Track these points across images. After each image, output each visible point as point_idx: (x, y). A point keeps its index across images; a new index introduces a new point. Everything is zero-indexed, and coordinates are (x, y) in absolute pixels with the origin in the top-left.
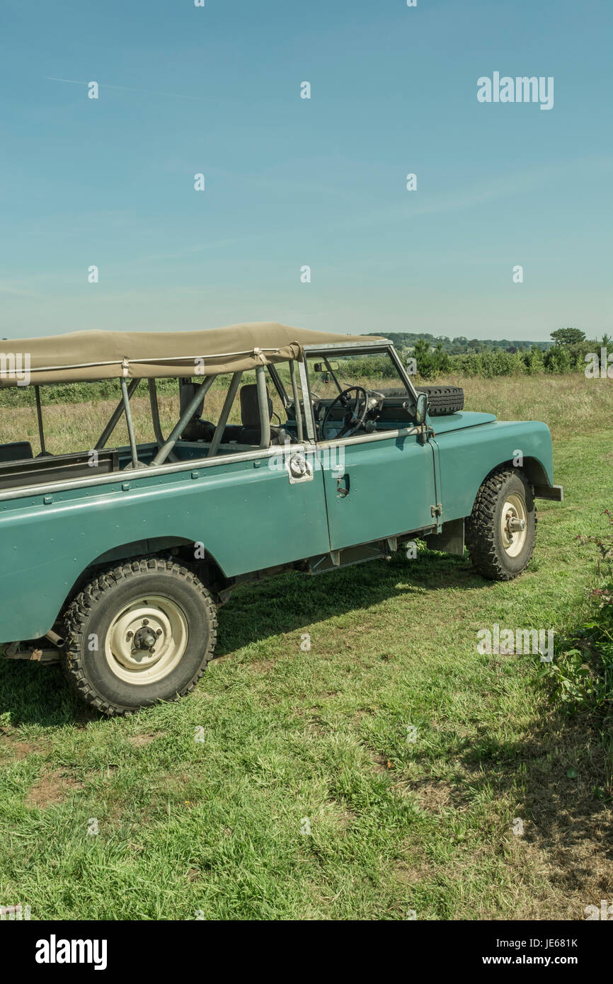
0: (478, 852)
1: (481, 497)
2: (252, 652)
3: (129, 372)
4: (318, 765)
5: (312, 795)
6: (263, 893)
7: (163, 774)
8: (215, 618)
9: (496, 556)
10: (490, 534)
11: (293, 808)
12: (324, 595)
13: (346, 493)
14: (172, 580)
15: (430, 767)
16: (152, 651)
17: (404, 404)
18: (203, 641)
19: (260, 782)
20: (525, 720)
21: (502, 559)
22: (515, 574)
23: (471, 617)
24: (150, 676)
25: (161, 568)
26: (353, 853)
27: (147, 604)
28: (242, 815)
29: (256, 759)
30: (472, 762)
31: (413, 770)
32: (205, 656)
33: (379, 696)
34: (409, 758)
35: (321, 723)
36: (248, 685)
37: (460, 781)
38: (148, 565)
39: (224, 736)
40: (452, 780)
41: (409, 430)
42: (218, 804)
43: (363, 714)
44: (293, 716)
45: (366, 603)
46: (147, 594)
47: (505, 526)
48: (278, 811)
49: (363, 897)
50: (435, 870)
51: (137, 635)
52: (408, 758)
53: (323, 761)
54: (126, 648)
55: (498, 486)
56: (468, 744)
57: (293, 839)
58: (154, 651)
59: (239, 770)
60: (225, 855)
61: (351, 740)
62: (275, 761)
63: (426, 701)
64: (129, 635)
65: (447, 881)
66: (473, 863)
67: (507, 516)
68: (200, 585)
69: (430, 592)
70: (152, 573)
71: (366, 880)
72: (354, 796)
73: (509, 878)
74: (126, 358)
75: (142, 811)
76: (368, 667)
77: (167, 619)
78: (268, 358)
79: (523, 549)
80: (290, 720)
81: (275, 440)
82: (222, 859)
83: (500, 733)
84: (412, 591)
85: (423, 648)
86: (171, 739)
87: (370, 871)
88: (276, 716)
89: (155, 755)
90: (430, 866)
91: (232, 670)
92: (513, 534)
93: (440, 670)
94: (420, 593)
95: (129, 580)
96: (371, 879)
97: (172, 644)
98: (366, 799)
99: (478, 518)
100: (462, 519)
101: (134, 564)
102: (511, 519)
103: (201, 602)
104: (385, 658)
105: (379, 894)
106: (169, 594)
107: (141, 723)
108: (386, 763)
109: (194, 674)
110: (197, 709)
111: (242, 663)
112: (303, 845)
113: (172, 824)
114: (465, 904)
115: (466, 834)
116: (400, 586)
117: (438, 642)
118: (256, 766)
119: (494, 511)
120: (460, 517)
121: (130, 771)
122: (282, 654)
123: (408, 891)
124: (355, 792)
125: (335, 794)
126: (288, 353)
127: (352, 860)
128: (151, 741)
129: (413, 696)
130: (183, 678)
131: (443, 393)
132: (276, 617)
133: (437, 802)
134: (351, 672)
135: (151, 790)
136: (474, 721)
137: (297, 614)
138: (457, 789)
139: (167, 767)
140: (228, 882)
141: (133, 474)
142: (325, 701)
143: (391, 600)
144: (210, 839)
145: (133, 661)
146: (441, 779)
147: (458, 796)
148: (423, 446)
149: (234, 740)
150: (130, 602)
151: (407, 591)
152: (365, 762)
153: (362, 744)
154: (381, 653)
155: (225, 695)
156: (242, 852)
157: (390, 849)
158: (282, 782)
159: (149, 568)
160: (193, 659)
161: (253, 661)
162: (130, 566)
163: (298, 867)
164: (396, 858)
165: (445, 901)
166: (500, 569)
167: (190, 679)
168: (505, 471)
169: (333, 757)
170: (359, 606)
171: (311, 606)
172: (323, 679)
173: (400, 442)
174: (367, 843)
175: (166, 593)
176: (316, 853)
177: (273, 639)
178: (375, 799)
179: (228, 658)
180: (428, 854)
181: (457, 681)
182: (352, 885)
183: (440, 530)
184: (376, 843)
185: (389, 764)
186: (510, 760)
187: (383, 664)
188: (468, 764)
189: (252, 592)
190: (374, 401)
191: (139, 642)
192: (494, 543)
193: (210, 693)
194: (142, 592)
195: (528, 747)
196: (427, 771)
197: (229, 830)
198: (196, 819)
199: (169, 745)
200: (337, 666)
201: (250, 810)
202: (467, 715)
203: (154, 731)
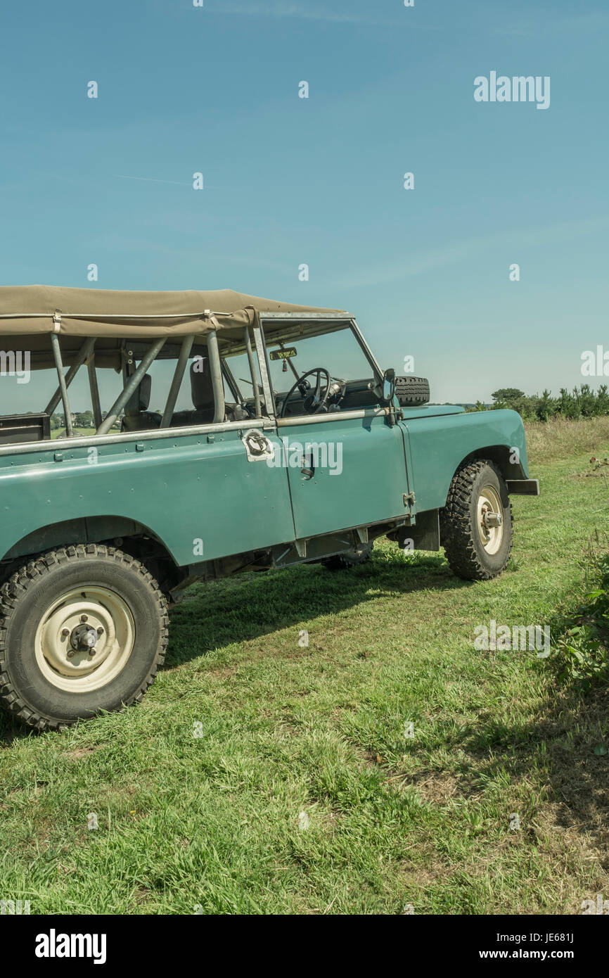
0: (502, 844)
1: (455, 488)
2: (210, 660)
3: (61, 327)
4: (295, 764)
5: (289, 795)
6: (233, 908)
7: (105, 787)
8: (166, 615)
9: (475, 551)
10: (467, 527)
11: (267, 811)
12: (288, 604)
13: (311, 476)
14: (114, 568)
15: (429, 758)
16: (92, 653)
17: (369, 385)
18: (152, 641)
19: (223, 786)
20: (534, 701)
21: (481, 555)
22: (494, 573)
23: (452, 614)
24: (91, 683)
25: (102, 553)
26: (345, 856)
27: (85, 597)
28: (202, 823)
29: (218, 762)
30: (478, 749)
31: (409, 762)
32: (156, 659)
33: (360, 691)
34: (403, 751)
35: (294, 722)
36: (206, 692)
37: (467, 770)
38: (86, 550)
39: (180, 743)
40: (457, 769)
41: (376, 410)
42: (173, 813)
43: (343, 710)
44: (261, 717)
45: (335, 609)
46: (85, 584)
47: (481, 521)
48: (248, 816)
49: (363, 905)
50: (451, 868)
51: (74, 633)
52: (400, 750)
53: (300, 760)
54: (61, 650)
55: (473, 476)
56: (469, 732)
57: (268, 845)
58: (95, 652)
59: (198, 776)
60: (182, 868)
61: (331, 737)
62: (241, 763)
63: (414, 692)
64: (65, 633)
65: (469, 879)
66: (497, 856)
67: (483, 510)
68: (149, 575)
69: (404, 595)
70: (92, 559)
71: (365, 886)
72: (340, 794)
73: (548, 868)
74: (58, 311)
75: (76, 829)
76: (343, 666)
77: (109, 614)
78: (220, 321)
79: (501, 547)
80: (258, 721)
81: (230, 415)
82: (178, 873)
83: (506, 716)
84: (385, 596)
85: (404, 643)
86: (115, 749)
87: (369, 875)
88: (240, 719)
89: (94, 767)
90: (444, 864)
91: (187, 678)
92: (490, 530)
93: (426, 662)
94: (394, 596)
95: (63, 566)
96: (371, 884)
97: (116, 646)
98: (356, 795)
99: (453, 510)
100: (436, 510)
101: (69, 548)
102: (487, 513)
103: (150, 595)
104: (362, 656)
105: (383, 901)
106: (111, 585)
107: (79, 736)
108: (375, 758)
109: (142, 680)
110: (146, 718)
111: (199, 671)
112: (281, 852)
113: (115, 838)
114: (497, 904)
115: (484, 824)
116: (370, 592)
117: (421, 638)
118: (218, 769)
119: (470, 502)
120: (434, 508)
121: (63, 785)
122: (244, 659)
123: (420, 895)
124: (341, 790)
125: (317, 794)
126: (243, 317)
127: (345, 864)
128: (90, 753)
129: (398, 689)
130: (129, 685)
131: (408, 382)
132: (236, 626)
133: (442, 795)
134: (324, 672)
135: (88, 805)
136: (473, 708)
137: (260, 624)
138: (463, 779)
139: (109, 779)
140: (186, 899)
141: (67, 442)
142: (297, 701)
143: (362, 604)
144: (161, 852)
145: (70, 664)
146: (443, 769)
147: (466, 785)
148: (392, 428)
149: (191, 745)
150: (65, 594)
151: (379, 596)
152: (349, 758)
153: (344, 740)
154: (357, 652)
155: (179, 703)
156: (204, 862)
157: (391, 849)
158: (250, 786)
159: (87, 553)
160: (141, 663)
161: (211, 669)
162: (65, 551)
163: (276, 877)
164: (399, 858)
165: (471, 902)
166: (479, 566)
167: (137, 686)
168: (478, 461)
169: (311, 754)
170: (327, 612)
171: (275, 614)
172: (293, 681)
173: (367, 423)
174: (363, 842)
175: (108, 583)
176: (298, 860)
177: (234, 646)
178: (366, 795)
179: (183, 668)
180: (440, 850)
181: (447, 672)
182: (347, 894)
183: (413, 521)
184: (374, 841)
185: (379, 758)
186: (523, 744)
187: (360, 661)
188: (473, 752)
189: (208, 607)
190: (336, 387)
191: (76, 642)
192: (471, 536)
193: (162, 702)
194: (79, 582)
195: (542, 728)
196: (426, 763)
197: (187, 842)
198: (145, 831)
199: (113, 756)
200: (309, 667)
201: (213, 817)
202: (463, 704)
203: (95, 744)
